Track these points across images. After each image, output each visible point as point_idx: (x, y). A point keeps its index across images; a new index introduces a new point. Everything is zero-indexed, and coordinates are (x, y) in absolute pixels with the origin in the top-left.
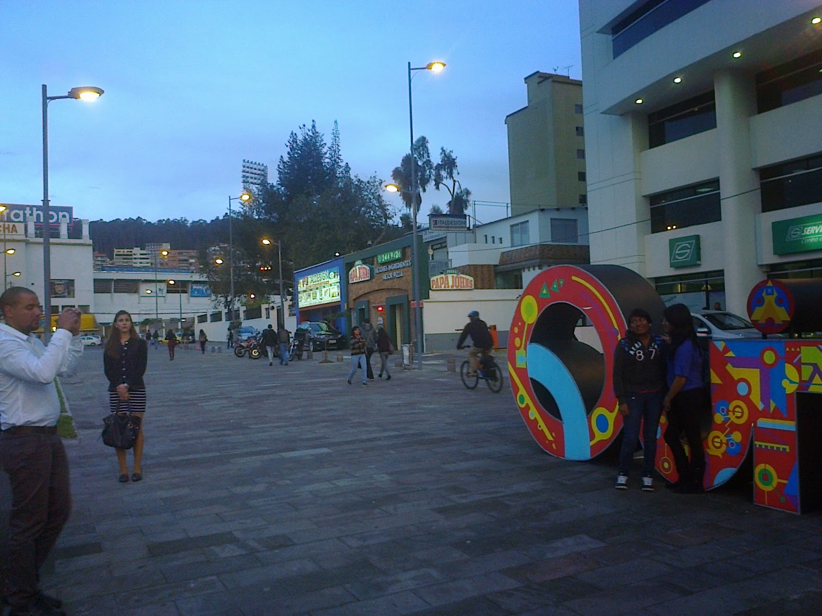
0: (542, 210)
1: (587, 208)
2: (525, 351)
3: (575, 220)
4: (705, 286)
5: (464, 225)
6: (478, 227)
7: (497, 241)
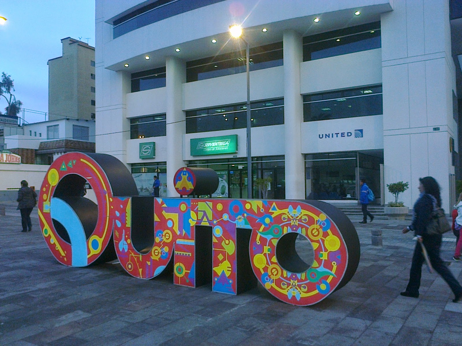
0: (68, 119)
1: (95, 121)
2: (49, 202)
3: (88, 127)
4: (157, 170)
5: (16, 123)
6: (26, 125)
7: (38, 135)
